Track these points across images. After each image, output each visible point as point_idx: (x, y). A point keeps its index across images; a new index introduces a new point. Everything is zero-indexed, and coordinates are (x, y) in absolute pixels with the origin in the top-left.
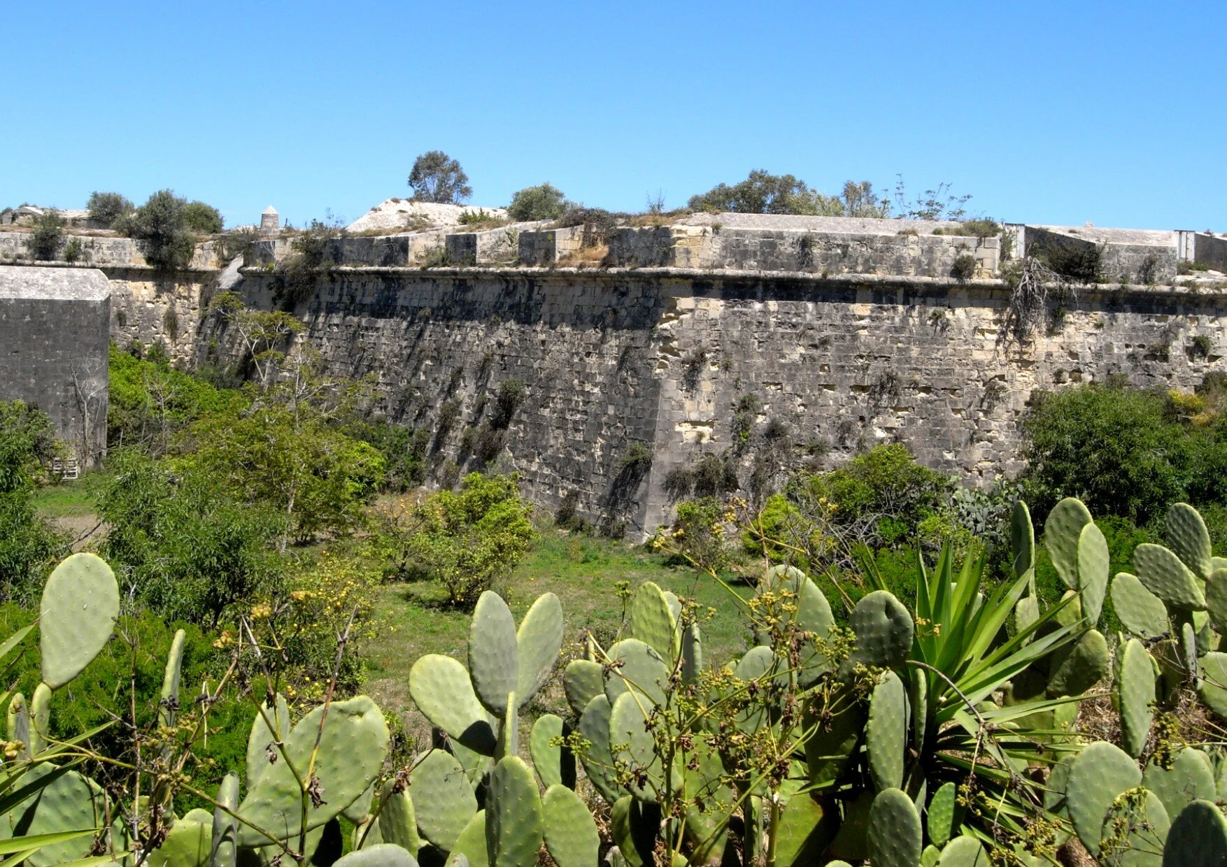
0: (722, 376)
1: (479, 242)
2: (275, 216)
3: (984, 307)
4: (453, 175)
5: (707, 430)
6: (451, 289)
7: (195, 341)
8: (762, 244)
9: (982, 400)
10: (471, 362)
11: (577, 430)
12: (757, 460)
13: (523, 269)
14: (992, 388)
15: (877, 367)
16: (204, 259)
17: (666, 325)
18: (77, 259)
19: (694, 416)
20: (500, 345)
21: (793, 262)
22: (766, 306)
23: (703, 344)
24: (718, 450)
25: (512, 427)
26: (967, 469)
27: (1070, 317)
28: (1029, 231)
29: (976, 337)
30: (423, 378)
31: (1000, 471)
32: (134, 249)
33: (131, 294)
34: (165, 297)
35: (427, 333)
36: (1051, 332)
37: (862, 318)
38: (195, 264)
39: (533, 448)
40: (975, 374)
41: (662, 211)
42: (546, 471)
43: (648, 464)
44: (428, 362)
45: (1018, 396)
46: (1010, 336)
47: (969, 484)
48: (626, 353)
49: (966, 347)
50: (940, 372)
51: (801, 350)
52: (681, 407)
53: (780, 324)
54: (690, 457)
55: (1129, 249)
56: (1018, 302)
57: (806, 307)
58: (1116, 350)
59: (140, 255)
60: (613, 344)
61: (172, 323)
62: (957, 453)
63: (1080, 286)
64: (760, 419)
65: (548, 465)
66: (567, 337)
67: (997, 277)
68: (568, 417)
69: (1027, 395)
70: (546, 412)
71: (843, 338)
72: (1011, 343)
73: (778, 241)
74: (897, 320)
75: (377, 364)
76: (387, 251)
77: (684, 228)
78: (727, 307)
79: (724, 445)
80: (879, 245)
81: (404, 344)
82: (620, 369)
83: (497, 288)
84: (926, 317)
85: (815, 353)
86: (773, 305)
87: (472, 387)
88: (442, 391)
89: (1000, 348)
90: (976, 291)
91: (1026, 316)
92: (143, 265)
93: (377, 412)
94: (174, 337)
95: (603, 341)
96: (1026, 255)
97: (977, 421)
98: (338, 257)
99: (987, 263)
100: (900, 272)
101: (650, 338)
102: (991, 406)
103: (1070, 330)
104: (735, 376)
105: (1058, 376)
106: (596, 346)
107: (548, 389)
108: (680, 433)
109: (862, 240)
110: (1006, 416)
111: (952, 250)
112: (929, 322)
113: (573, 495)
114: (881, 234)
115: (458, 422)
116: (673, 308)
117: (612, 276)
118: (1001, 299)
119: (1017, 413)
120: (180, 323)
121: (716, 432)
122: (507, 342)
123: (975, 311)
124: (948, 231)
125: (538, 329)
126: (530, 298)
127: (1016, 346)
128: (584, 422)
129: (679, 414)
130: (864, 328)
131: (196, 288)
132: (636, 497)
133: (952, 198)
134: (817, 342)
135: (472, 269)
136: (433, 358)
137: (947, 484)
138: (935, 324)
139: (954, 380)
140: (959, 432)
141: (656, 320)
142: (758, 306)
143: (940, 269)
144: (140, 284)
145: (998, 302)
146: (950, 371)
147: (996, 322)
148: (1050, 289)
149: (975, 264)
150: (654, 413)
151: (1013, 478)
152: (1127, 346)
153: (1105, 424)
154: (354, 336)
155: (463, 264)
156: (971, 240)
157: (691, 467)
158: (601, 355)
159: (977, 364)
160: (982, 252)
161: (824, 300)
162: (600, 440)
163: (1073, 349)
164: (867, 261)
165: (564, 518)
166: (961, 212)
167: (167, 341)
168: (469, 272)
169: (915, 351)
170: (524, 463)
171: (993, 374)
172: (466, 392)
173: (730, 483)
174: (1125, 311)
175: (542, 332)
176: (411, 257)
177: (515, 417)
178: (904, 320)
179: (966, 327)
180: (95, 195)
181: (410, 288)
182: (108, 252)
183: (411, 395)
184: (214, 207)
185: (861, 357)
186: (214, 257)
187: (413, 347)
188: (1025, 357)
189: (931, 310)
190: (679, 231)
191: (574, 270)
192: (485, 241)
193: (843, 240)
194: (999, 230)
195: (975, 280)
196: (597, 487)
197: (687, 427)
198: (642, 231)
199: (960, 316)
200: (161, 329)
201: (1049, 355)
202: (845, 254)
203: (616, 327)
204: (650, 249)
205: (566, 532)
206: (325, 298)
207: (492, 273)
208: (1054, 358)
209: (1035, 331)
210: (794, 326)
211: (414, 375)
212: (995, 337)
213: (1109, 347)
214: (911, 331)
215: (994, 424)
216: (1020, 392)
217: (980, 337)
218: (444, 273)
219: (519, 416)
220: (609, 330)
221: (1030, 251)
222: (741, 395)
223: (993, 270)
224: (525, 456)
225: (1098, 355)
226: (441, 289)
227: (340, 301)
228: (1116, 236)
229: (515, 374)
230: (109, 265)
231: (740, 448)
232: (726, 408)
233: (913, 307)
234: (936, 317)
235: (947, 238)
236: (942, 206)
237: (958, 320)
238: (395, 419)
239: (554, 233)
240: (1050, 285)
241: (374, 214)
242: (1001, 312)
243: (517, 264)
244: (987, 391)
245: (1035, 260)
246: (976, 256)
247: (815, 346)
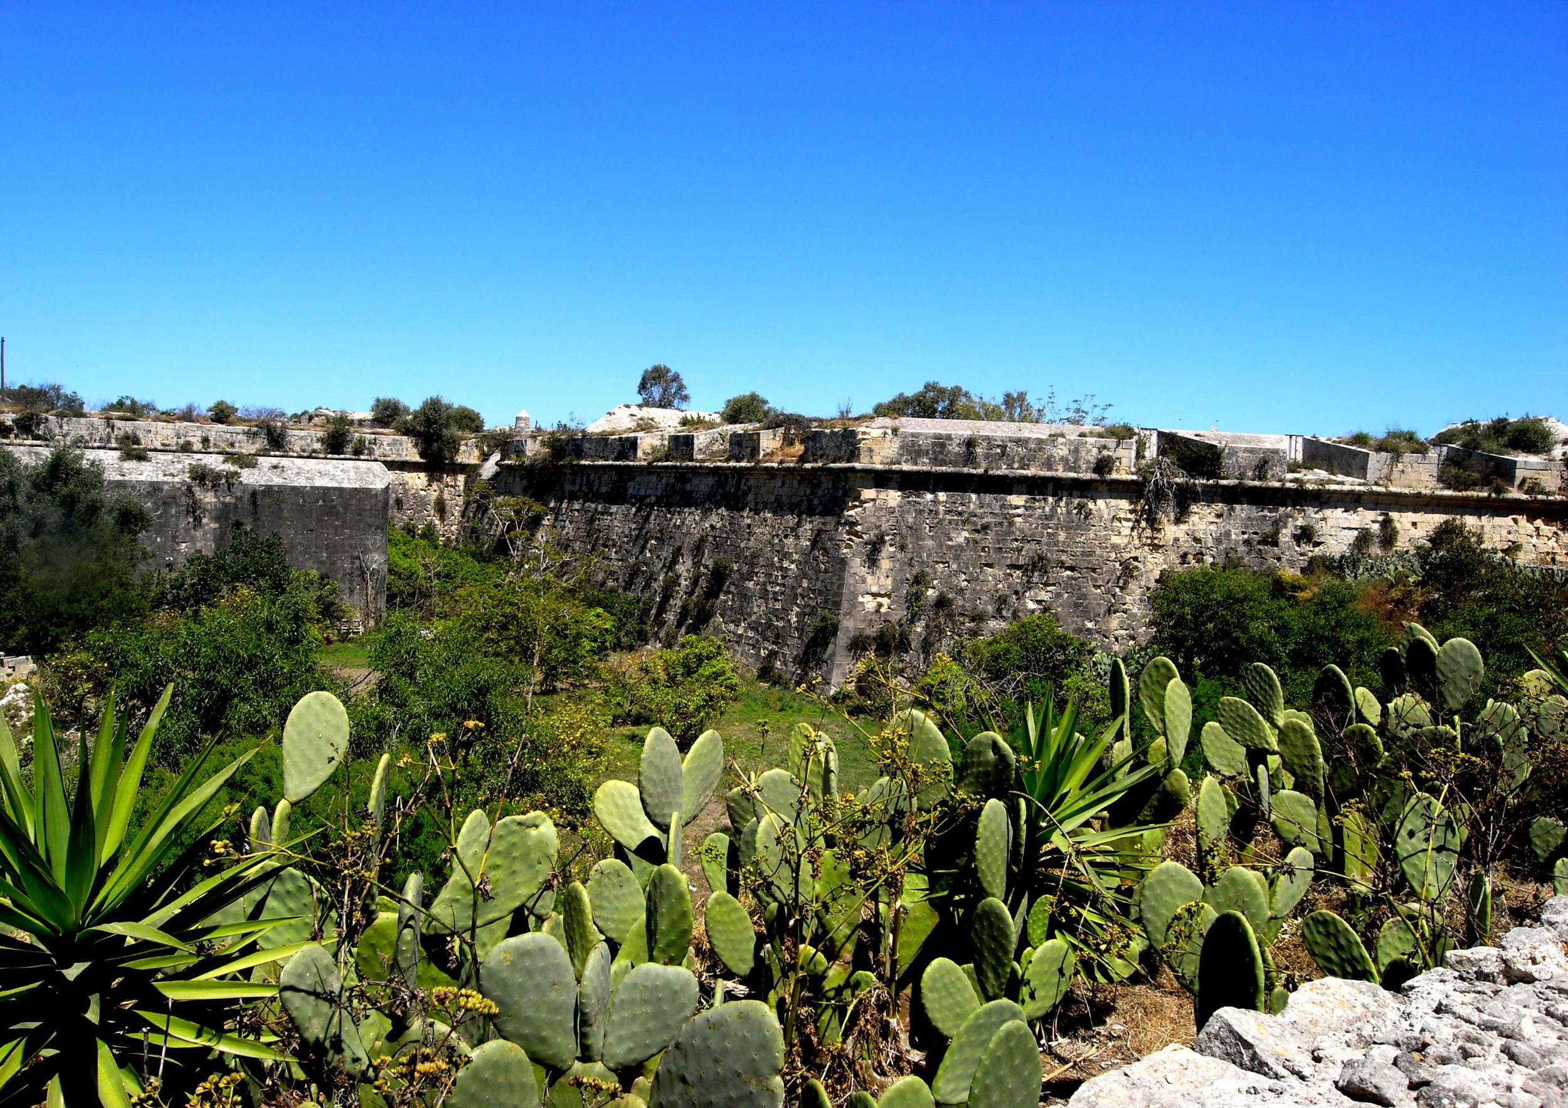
0: (899, 556)
1: (696, 441)
2: (528, 418)
3: (1121, 499)
4: (675, 384)
5: (885, 601)
6: (672, 481)
7: (460, 522)
8: (934, 444)
9: (1119, 578)
10: (688, 543)
11: (777, 600)
12: (927, 626)
13: (732, 464)
14: (1127, 568)
15: (1030, 549)
16: (468, 455)
17: (851, 512)
18: (363, 454)
19: (874, 589)
20: (713, 527)
21: (960, 459)
22: (936, 497)
23: (883, 528)
24: (895, 618)
25: (722, 597)
26: (1105, 636)
27: (1194, 508)
28: (1161, 435)
29: (1114, 524)
30: (648, 555)
31: (1133, 638)
32: (410, 445)
33: (407, 483)
34: (435, 486)
35: (652, 518)
36: (1178, 521)
37: (1017, 507)
38: (460, 459)
39: (739, 614)
40: (1113, 555)
41: (850, 416)
42: (751, 634)
43: (835, 629)
44: (653, 542)
45: (1150, 575)
46: (1143, 524)
47: (1107, 649)
48: (818, 535)
49: (1106, 533)
50: (1084, 554)
51: (965, 534)
52: (864, 581)
53: (948, 512)
54: (871, 623)
55: (1246, 450)
56: (1150, 495)
57: (970, 497)
58: (1233, 537)
59: (415, 450)
60: (807, 528)
61: (441, 508)
62: (1097, 622)
63: (1204, 482)
64: (930, 592)
65: (752, 629)
66: (769, 522)
67: (1133, 474)
68: (769, 588)
69: (1157, 574)
70: (751, 584)
71: (1001, 524)
72: (1144, 529)
73: (948, 442)
74: (1047, 509)
75: (610, 543)
76: (619, 448)
77: (867, 430)
78: (903, 498)
79: (900, 614)
80: (1033, 446)
81: (633, 526)
82: (813, 549)
83: (711, 480)
84: (1071, 507)
85: (977, 536)
86: (942, 496)
87: (689, 563)
88: (664, 565)
89: (1135, 533)
90: (1115, 486)
91: (1157, 507)
92: (417, 459)
93: (611, 583)
94: (442, 519)
95: (799, 524)
96: (1158, 455)
97: (1114, 596)
98: (579, 453)
99: (1125, 461)
100: (1050, 469)
101: (838, 523)
102: (1126, 583)
103: (1194, 518)
104: (909, 556)
105: (1184, 557)
106: (793, 530)
107: (752, 565)
108: (862, 603)
109: (1018, 441)
110: (1139, 591)
111: (1095, 451)
112: (1075, 512)
113: (773, 655)
114: (1034, 436)
115: (677, 592)
116: (857, 498)
117: (807, 470)
118: (1136, 492)
119: (1148, 589)
120: (448, 508)
121: (893, 602)
122: (718, 526)
123: (1113, 502)
124: (1092, 434)
125: (745, 515)
126: (738, 488)
127: (1148, 532)
128: (782, 593)
129: (862, 587)
130: (1019, 516)
131: (461, 478)
132: (825, 657)
133: (1096, 406)
134: (979, 527)
135: (690, 464)
136: (657, 539)
137: (1088, 648)
138: (1079, 513)
139: (1094, 560)
140: (1099, 604)
141: (843, 507)
142: (929, 497)
143: (1084, 467)
144: (415, 474)
145: (1133, 495)
146: (1091, 553)
147: (1131, 512)
148: (1177, 484)
149: (1114, 462)
150: (840, 586)
151: (1144, 644)
152: (1244, 533)
153: (1219, 599)
154: (592, 520)
155: (683, 460)
156: (1111, 442)
157: (872, 632)
158: (797, 537)
159: (1115, 547)
160: (1120, 452)
161: (985, 493)
162: (797, 609)
163: (1197, 535)
164: (1022, 459)
165: (765, 673)
166: (1103, 418)
167: (437, 522)
168: (687, 467)
169: (1062, 536)
170: (732, 627)
171: (1129, 556)
172: (684, 568)
173: (903, 645)
174: (1241, 503)
175: (748, 517)
176: (640, 454)
177: (725, 588)
178: (1053, 509)
179: (1106, 516)
180: (378, 400)
181: (638, 479)
182: (388, 448)
183: (638, 568)
184: (477, 411)
185: (1017, 540)
186: (476, 453)
187: (641, 529)
188: (1156, 541)
189: (1076, 501)
190: (864, 433)
191: (775, 465)
192: (701, 440)
193: (1002, 441)
194: (1135, 434)
195: (1114, 476)
196: (793, 648)
197: (869, 598)
198: (832, 432)
199: (1101, 506)
200: (432, 513)
201: (1176, 540)
202: (1003, 453)
203: (811, 513)
204: (839, 447)
205: (766, 685)
206: (568, 487)
207: (707, 468)
208: (1181, 542)
209: (1165, 520)
210: (960, 514)
211: (641, 552)
212: (1130, 524)
213: (1228, 534)
214: (1059, 519)
215: (1128, 599)
216: (1151, 571)
217: (1118, 524)
218: (667, 467)
219: (729, 587)
220: (804, 516)
221: (1162, 452)
222: (914, 572)
223: (1129, 468)
224: (733, 622)
225: (1218, 541)
226: (664, 481)
227: (580, 490)
228: (1235, 439)
229: (725, 552)
230: (389, 459)
231: (913, 617)
232: (902, 582)
233: (1061, 499)
234: (1081, 507)
235: (1091, 440)
236: (1087, 413)
237: (1100, 509)
238: (625, 589)
239: (758, 434)
240: (1178, 480)
241: (609, 418)
242: (1136, 504)
243: (728, 460)
244: (1123, 570)
245: (1165, 459)
246: (1115, 456)
247: (977, 531)
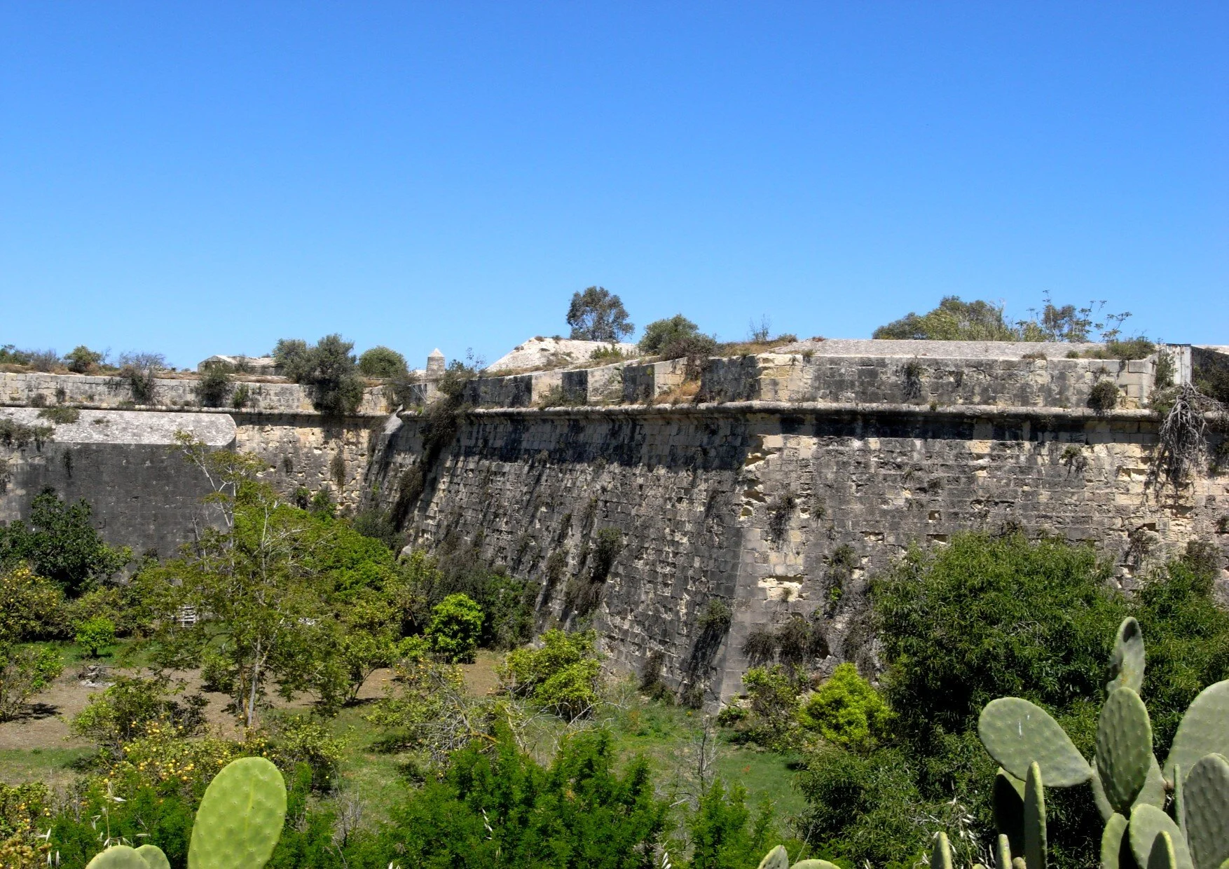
0: (814, 525)
1: (590, 379)
2: (441, 359)
3: (1130, 442)
4: (614, 311)
5: (795, 586)
6: (566, 430)
7: (362, 488)
8: (861, 373)
9: (1127, 554)
10: (579, 508)
11: (666, 585)
12: (851, 622)
13: (626, 406)
14: (1139, 540)
15: (997, 515)
16: (374, 404)
17: (752, 467)
18: (244, 406)
19: (780, 571)
20: (604, 489)
21: (897, 392)
22: (866, 444)
23: (793, 487)
24: (808, 609)
25: (610, 581)
28: (1197, 353)
29: (1120, 478)
30: (538, 526)
32: (302, 395)
33: (299, 440)
34: (332, 443)
35: (544, 478)
36: (1213, 472)
37: (980, 457)
38: (365, 409)
39: (626, 604)
40: (1118, 522)
42: (637, 630)
43: (726, 622)
44: (544, 509)
45: (1172, 549)
46: (1163, 477)
48: (712, 498)
49: (1108, 490)
50: (1076, 520)
51: (907, 494)
52: (766, 559)
53: (883, 464)
54: (774, 618)
56: (1169, 436)
57: (913, 445)
59: (308, 401)
60: (702, 490)
61: (339, 470)
64: (857, 574)
65: (639, 623)
66: (662, 482)
67: (1145, 407)
68: (659, 570)
69: (1182, 548)
70: (640, 564)
71: (957, 480)
72: (1163, 485)
73: (880, 369)
74: (1022, 458)
75: (501, 511)
76: (514, 391)
77: (771, 356)
78: (820, 446)
79: (816, 604)
80: (1000, 372)
81: (525, 489)
82: (707, 516)
83: (604, 429)
84: (1057, 454)
85: (923, 497)
86: (874, 442)
87: (578, 536)
88: (553, 540)
89: (1151, 491)
90: (1119, 424)
91: (1181, 453)
92: (311, 411)
93: (499, 563)
94: (341, 483)
95: (693, 484)
96: (1192, 380)
97: (1121, 579)
98: (476, 400)
99: (1133, 390)
100: (1025, 402)
101: (736, 482)
102: (1137, 561)
104: (828, 525)
105: (1222, 524)
106: (687, 491)
107: (642, 538)
108: (763, 590)
109: (978, 366)
111: (1089, 376)
112: (1062, 461)
113: (659, 657)
114: (1001, 359)
115: (564, 574)
116: (758, 447)
117: (702, 412)
118: (1150, 433)
120: (348, 470)
121: (805, 589)
122: (610, 487)
123: (1118, 447)
124: (1087, 353)
125: (638, 472)
126: (632, 438)
127: (1170, 489)
128: (672, 576)
129: (762, 568)
130: (983, 468)
131: (365, 434)
132: (715, 662)
134: (926, 485)
135: (583, 408)
136: (547, 505)
138: (1069, 463)
139: (1091, 529)
141: (743, 461)
142: (857, 444)
143: (1074, 399)
144: (307, 430)
145: (1148, 437)
146: (1087, 519)
147: (1144, 460)
148: (1209, 421)
149: (1116, 391)
150: (735, 567)
154: (486, 481)
155: (576, 404)
156: (1112, 364)
157: (775, 629)
158: (691, 501)
159: (1121, 511)
160: (1126, 378)
161: (934, 437)
162: (686, 597)
164: (985, 390)
165: (650, 682)
167: (334, 488)
168: (579, 412)
169: (1044, 496)
170: (618, 620)
171: (1139, 522)
172: (572, 543)
173: (820, 648)
175: (641, 475)
176: (535, 397)
177: (612, 569)
178: (1031, 459)
179: (1107, 467)
180: (281, 343)
181: (532, 429)
182: (275, 398)
183: (527, 544)
185: (979, 502)
186: (383, 402)
187: (531, 493)
188: (1181, 502)
189: (1064, 447)
190: (766, 360)
191: (668, 406)
192: (597, 378)
193: (956, 366)
194: (1153, 351)
195: (1118, 410)
196: (679, 652)
197: (773, 582)
198: (730, 360)
199: (1099, 453)
200: (328, 475)
201: (1211, 499)
202: (959, 383)
203: (706, 469)
204: (737, 380)
205: (646, 699)
206: (465, 442)
207: (599, 412)
208: (1218, 503)
209: (1195, 472)
210: (899, 467)
211: (531, 522)
212: (1143, 478)
214: (1039, 472)
215: (1141, 584)
216: (1174, 543)
217: (1126, 478)
218: (558, 414)
219: (617, 568)
220: (700, 472)
221: (1198, 376)
222: (835, 547)
223: (1140, 398)
224: (619, 613)
226: (558, 431)
227: (476, 446)
229: (615, 522)
230: (276, 411)
231: (833, 609)
232: (818, 560)
233: (1042, 444)
234: (1070, 455)
235: (1082, 361)
237: (1098, 458)
238: (514, 569)
239: (653, 367)
240: (1210, 415)
241: (517, 354)
242: (1151, 449)
243: (620, 403)
244: (1133, 542)
246: (1118, 382)
247: (923, 490)
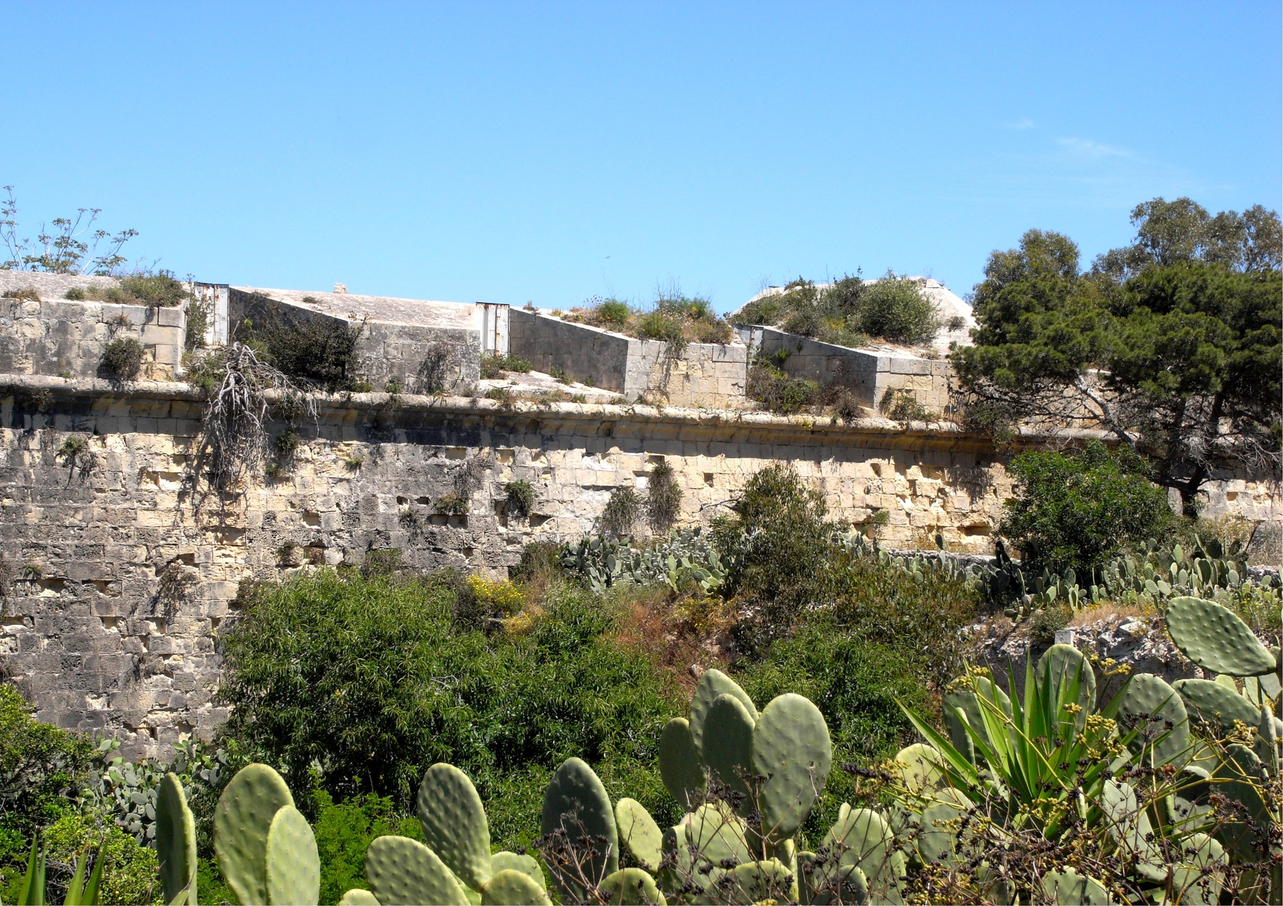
3: (157, 432)
9: (155, 601)
14: (171, 579)
26: (128, 726)
27: (304, 450)
28: (236, 297)
29: (144, 486)
31: (186, 727)
36: (273, 478)
40: (142, 553)
45: (218, 592)
46: (204, 485)
47: (133, 754)
49: (126, 505)
50: (81, 551)
55: (403, 332)
56: (217, 424)
58: (382, 508)
62: (111, 698)
63: (322, 395)
67: (180, 379)
69: (231, 590)
72: (204, 496)
74: (3, 456)
84: (53, 450)
89: (187, 505)
90: (144, 404)
91: (230, 448)
96: (231, 340)
97: (145, 639)
99: (163, 352)
100: (6, 368)
102: (170, 611)
103: (305, 472)
105: (286, 551)
110: (196, 627)
111: (101, 329)
112: (60, 460)
118: (186, 418)
119: (216, 621)
123: (141, 439)
124: (94, 293)
127: (214, 503)
133: (101, 233)
137: (94, 754)
138: (70, 462)
139: (104, 565)
140: (115, 658)
143: (78, 363)
145: (183, 424)
146: (97, 549)
147: (178, 459)
148: (271, 402)
149: (141, 353)
151: (209, 739)
152: (400, 500)
153: (356, 639)
156: (135, 311)
159: (145, 535)
160: (153, 334)
163: (311, 506)
166: (117, 259)
169: (34, 513)
171: (174, 552)
174: (395, 440)
178: (15, 455)
179: (126, 469)
188: (229, 521)
189: (63, 438)
194: (184, 295)
195: (143, 383)
199: (114, 448)
201: (270, 517)
208: (279, 523)
209: (246, 476)
212: (176, 486)
213: (370, 503)
214: (26, 477)
215: (175, 644)
216: (221, 583)
217: (152, 486)
221: (238, 333)
223: (173, 366)
225: (352, 517)
228: (382, 309)
233: (30, 433)
234: (72, 450)
235: (92, 306)
236: (83, 248)
237: (112, 455)
240: (271, 393)
242: (187, 441)
244: (163, 583)
245: (246, 349)
246: (143, 340)
